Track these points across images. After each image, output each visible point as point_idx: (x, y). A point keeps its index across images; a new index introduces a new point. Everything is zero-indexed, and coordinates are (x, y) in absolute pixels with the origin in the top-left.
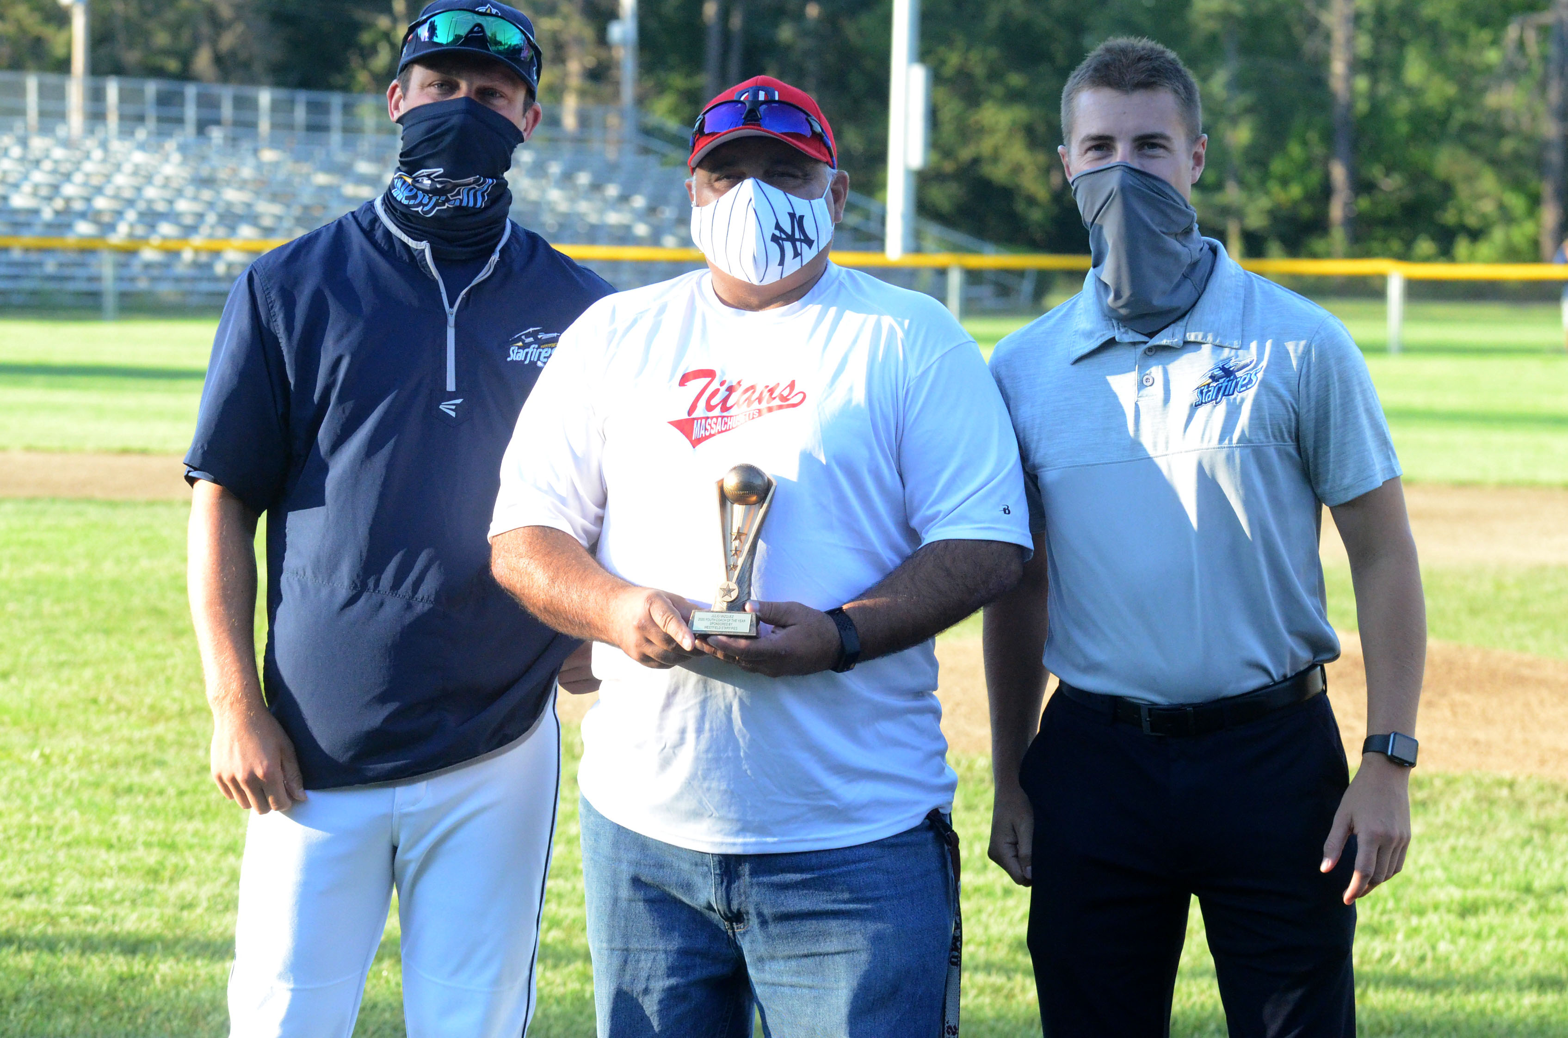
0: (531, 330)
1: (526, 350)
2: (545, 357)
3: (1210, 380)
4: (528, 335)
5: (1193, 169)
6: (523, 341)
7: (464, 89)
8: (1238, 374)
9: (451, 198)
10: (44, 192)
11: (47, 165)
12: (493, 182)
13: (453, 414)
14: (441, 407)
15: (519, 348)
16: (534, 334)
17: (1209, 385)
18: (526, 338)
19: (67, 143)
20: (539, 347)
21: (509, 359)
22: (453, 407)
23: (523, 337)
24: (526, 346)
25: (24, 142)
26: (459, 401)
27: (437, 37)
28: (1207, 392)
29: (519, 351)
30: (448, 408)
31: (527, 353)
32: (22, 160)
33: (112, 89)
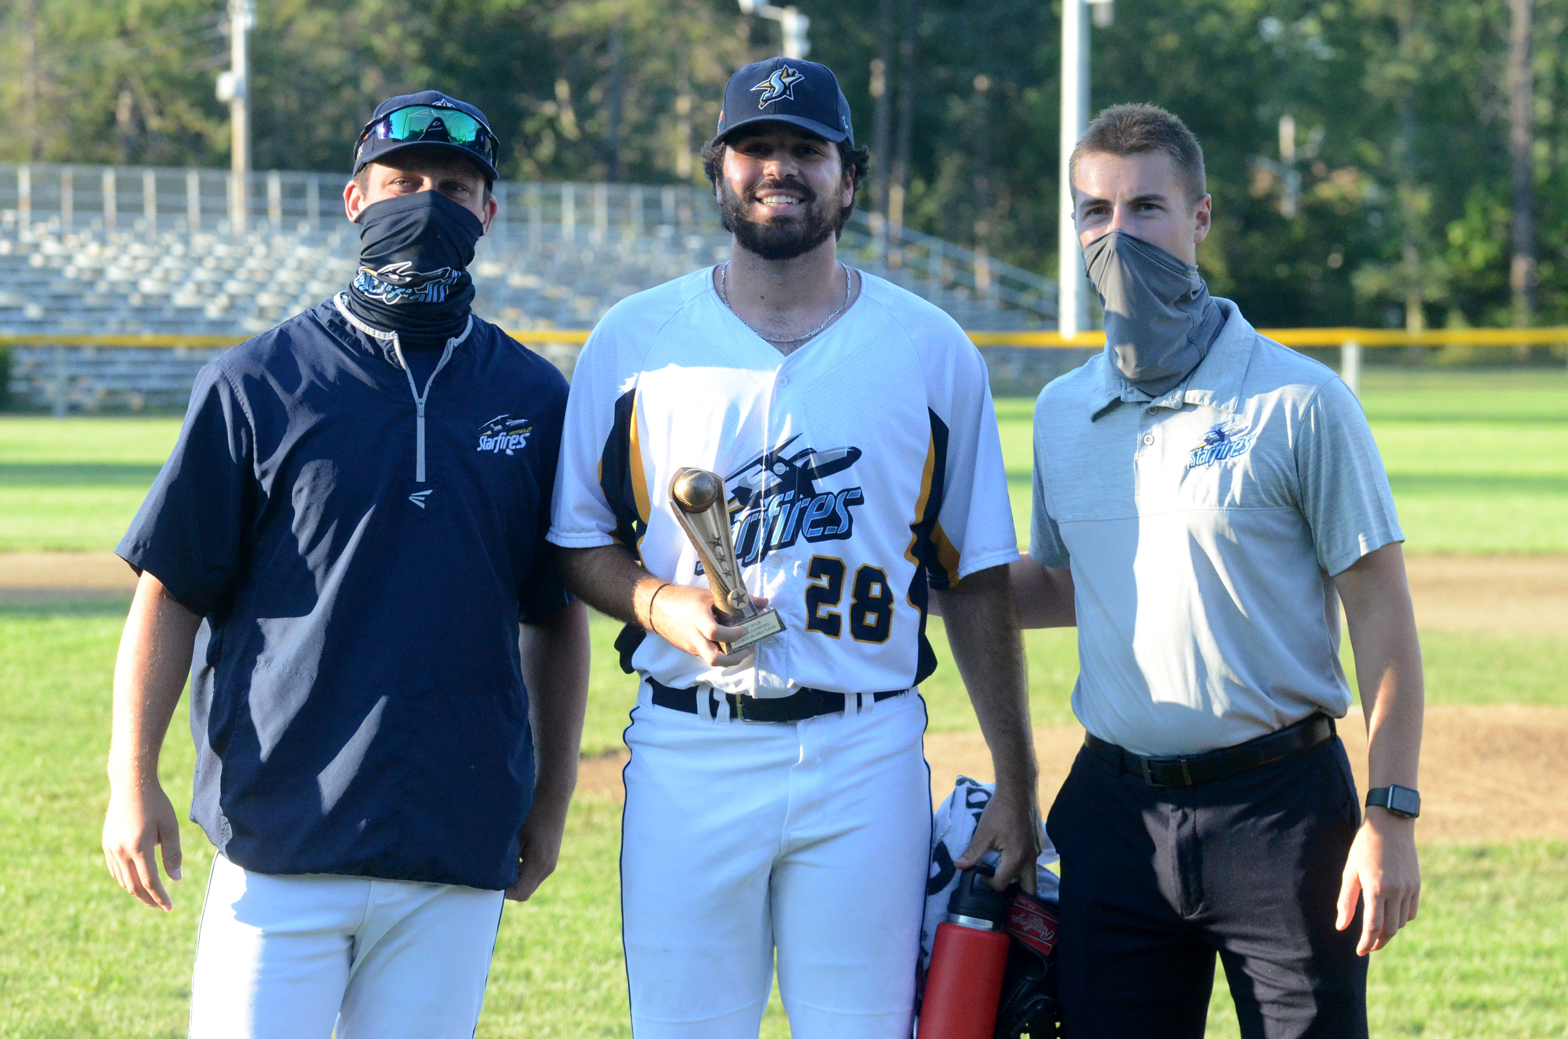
0: (499, 417)
1: (495, 439)
2: (513, 445)
3: (1205, 443)
4: (496, 424)
5: (1197, 228)
6: (492, 430)
7: (427, 184)
8: (1233, 439)
9: (417, 292)
10: (208, 289)
11: (210, 262)
12: (459, 274)
13: (422, 505)
14: (410, 498)
15: (489, 436)
16: (503, 422)
17: (1203, 448)
18: (495, 426)
19: (229, 240)
20: (507, 435)
21: (479, 449)
22: (423, 499)
23: (492, 425)
24: (495, 434)
25: (186, 240)
26: (428, 492)
27: (392, 133)
28: (1200, 455)
29: (489, 439)
30: (418, 499)
31: (496, 441)
32: (185, 257)
33: (274, 184)
